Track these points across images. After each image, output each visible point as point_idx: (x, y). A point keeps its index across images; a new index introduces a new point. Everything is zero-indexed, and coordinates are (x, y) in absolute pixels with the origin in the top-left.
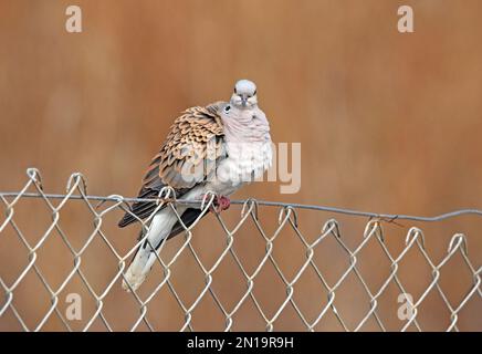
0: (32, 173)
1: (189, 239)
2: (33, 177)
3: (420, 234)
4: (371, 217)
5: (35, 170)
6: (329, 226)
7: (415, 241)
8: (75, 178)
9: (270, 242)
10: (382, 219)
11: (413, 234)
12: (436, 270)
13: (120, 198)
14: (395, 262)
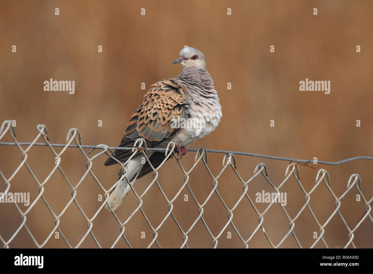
0: (41, 128)
1: (156, 177)
2: (42, 131)
3: (326, 174)
4: (291, 162)
5: (43, 126)
6: (260, 168)
7: (323, 179)
8: (73, 132)
9: (216, 179)
10: (299, 163)
11: (321, 174)
12: (338, 200)
13: (106, 147)
14: (308, 195)
